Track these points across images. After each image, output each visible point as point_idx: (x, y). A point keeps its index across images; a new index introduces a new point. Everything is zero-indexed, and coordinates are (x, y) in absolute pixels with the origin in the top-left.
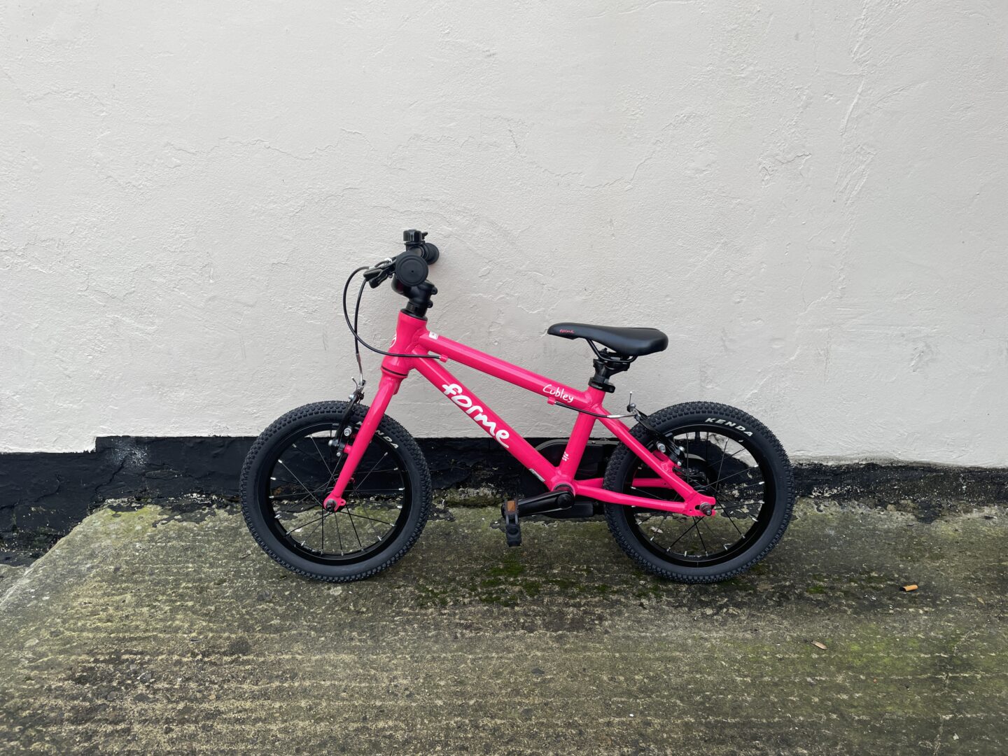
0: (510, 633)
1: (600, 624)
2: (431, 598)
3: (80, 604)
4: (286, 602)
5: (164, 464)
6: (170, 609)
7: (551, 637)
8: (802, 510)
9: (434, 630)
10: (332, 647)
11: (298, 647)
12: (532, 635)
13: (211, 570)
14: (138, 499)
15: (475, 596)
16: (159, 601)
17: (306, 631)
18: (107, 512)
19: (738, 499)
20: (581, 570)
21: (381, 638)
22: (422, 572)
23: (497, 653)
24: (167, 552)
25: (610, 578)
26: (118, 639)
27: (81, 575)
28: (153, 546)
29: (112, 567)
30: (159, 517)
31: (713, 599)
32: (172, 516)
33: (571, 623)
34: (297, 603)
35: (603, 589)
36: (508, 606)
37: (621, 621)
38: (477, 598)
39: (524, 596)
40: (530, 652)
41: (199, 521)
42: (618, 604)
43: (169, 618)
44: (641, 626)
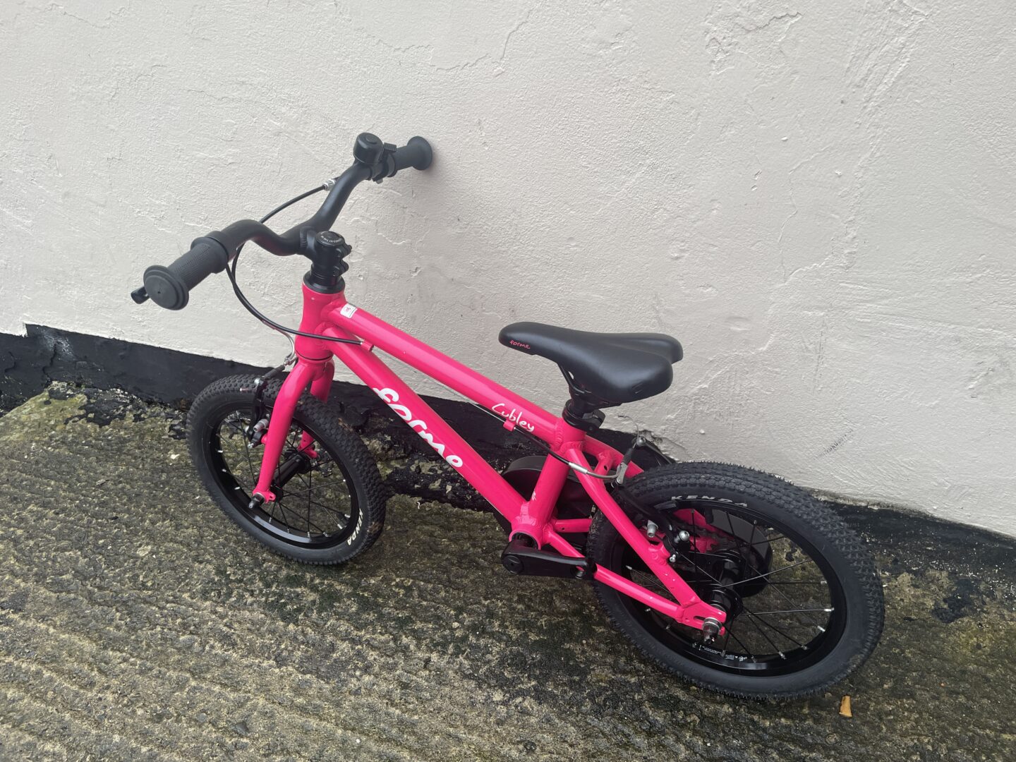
0: (257, 661)
1: (359, 680)
2: (221, 584)
4: (93, 552)
5: (86, 357)
7: (294, 680)
11: (60, 617)
12: (277, 670)
13: (64, 494)
14: (79, 385)
15: (263, 595)
17: (81, 598)
18: (43, 398)
20: (402, 587)
23: (224, 686)
24: (48, 461)
25: (426, 607)
28: (44, 450)
30: (78, 412)
31: (518, 678)
32: (87, 414)
33: (332, 665)
34: (100, 557)
35: (402, 623)
36: (284, 619)
37: (386, 679)
38: (264, 599)
39: (313, 610)
40: (256, 695)
41: (103, 423)
42: (403, 651)
44: (403, 694)
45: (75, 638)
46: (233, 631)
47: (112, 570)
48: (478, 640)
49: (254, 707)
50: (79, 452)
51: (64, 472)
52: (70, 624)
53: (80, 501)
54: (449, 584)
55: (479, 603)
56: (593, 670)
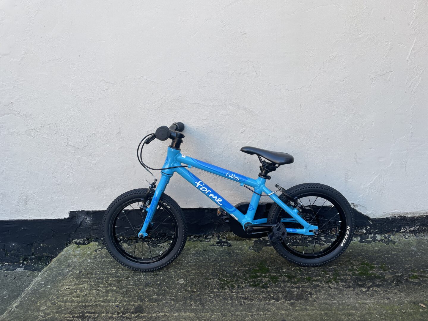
0: (267, 302)
1: (312, 298)
2: (226, 284)
3: (64, 289)
4: (159, 286)
5: (99, 223)
6: (106, 291)
7: (288, 304)
8: (397, 239)
9: (230, 301)
10: (183, 309)
11: (166, 309)
12: (278, 302)
13: (123, 272)
14: (88, 239)
15: (247, 283)
16: (100, 287)
17: (169, 301)
18: (74, 246)
19: (366, 234)
20: (297, 270)
21: (205, 304)
22: (220, 271)
23: (263, 311)
24: (102, 264)
25: (312, 273)
26: (83, 306)
27: (64, 275)
28: (96, 261)
29: (78, 271)
30: (97, 247)
31: (365, 283)
32: (103, 247)
33: (297, 296)
34: (164, 287)
35: (309, 279)
36: (264, 288)
37: (321, 295)
38: (249, 284)
39: (271, 283)
40: (279, 311)
42: (318, 286)
43: (105, 295)
44: (332, 297)
45: (181, 314)
46: (247, 296)
47: (173, 290)
48: (340, 277)
53: (134, 272)
55: (328, 268)
56: (385, 275)
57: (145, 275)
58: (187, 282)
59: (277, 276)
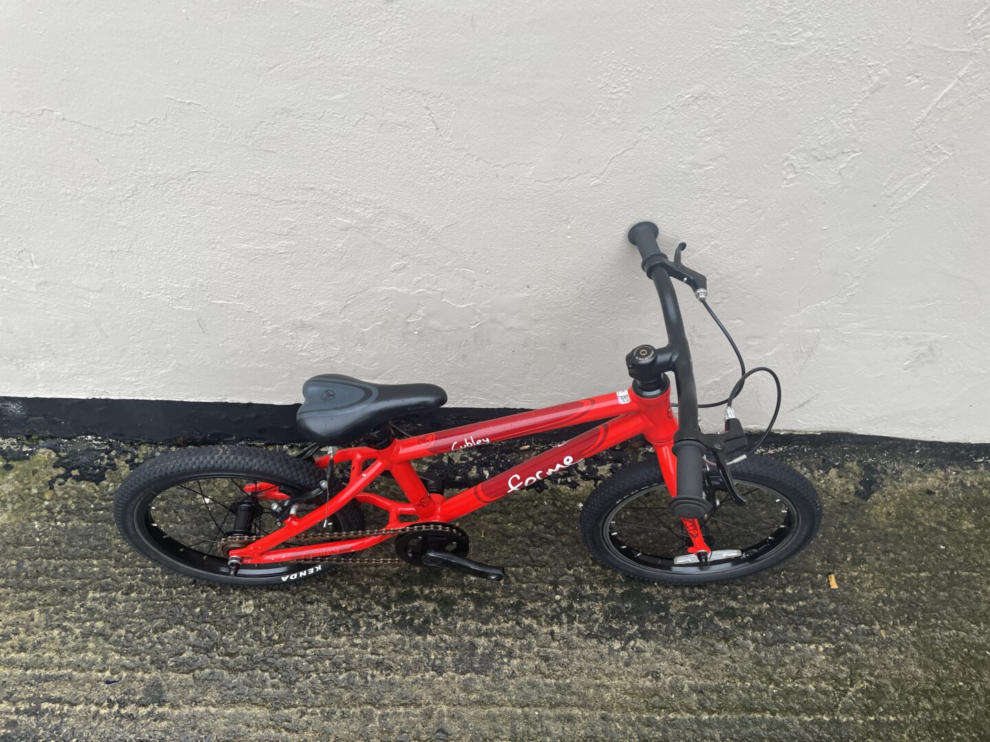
0: (419, 676)
1: (509, 665)
2: (344, 618)
4: (197, 623)
6: (81, 633)
7: (459, 683)
9: (346, 672)
11: (214, 695)
12: (441, 678)
13: (117, 571)
14: (28, 437)
15: (391, 616)
16: (66, 618)
17: (219, 670)
23: (404, 705)
25: (527, 587)
26: (34, 676)
28: (53, 526)
30: (56, 472)
31: (624, 627)
32: (68, 471)
33: (481, 659)
34: (208, 625)
35: (517, 607)
36: (419, 634)
37: (529, 658)
38: (391, 621)
39: (437, 618)
40: (437, 704)
41: (98, 479)
42: (530, 632)
43: (81, 647)
44: (548, 665)
45: (242, 709)
46: (381, 657)
47: (229, 634)
48: (581, 605)
49: (441, 715)
50: (96, 520)
51: (96, 546)
52: (225, 697)
53: (142, 574)
54: (534, 564)
55: (567, 574)
56: (671, 604)
57: (168, 585)
58: (260, 609)
59: (454, 597)
